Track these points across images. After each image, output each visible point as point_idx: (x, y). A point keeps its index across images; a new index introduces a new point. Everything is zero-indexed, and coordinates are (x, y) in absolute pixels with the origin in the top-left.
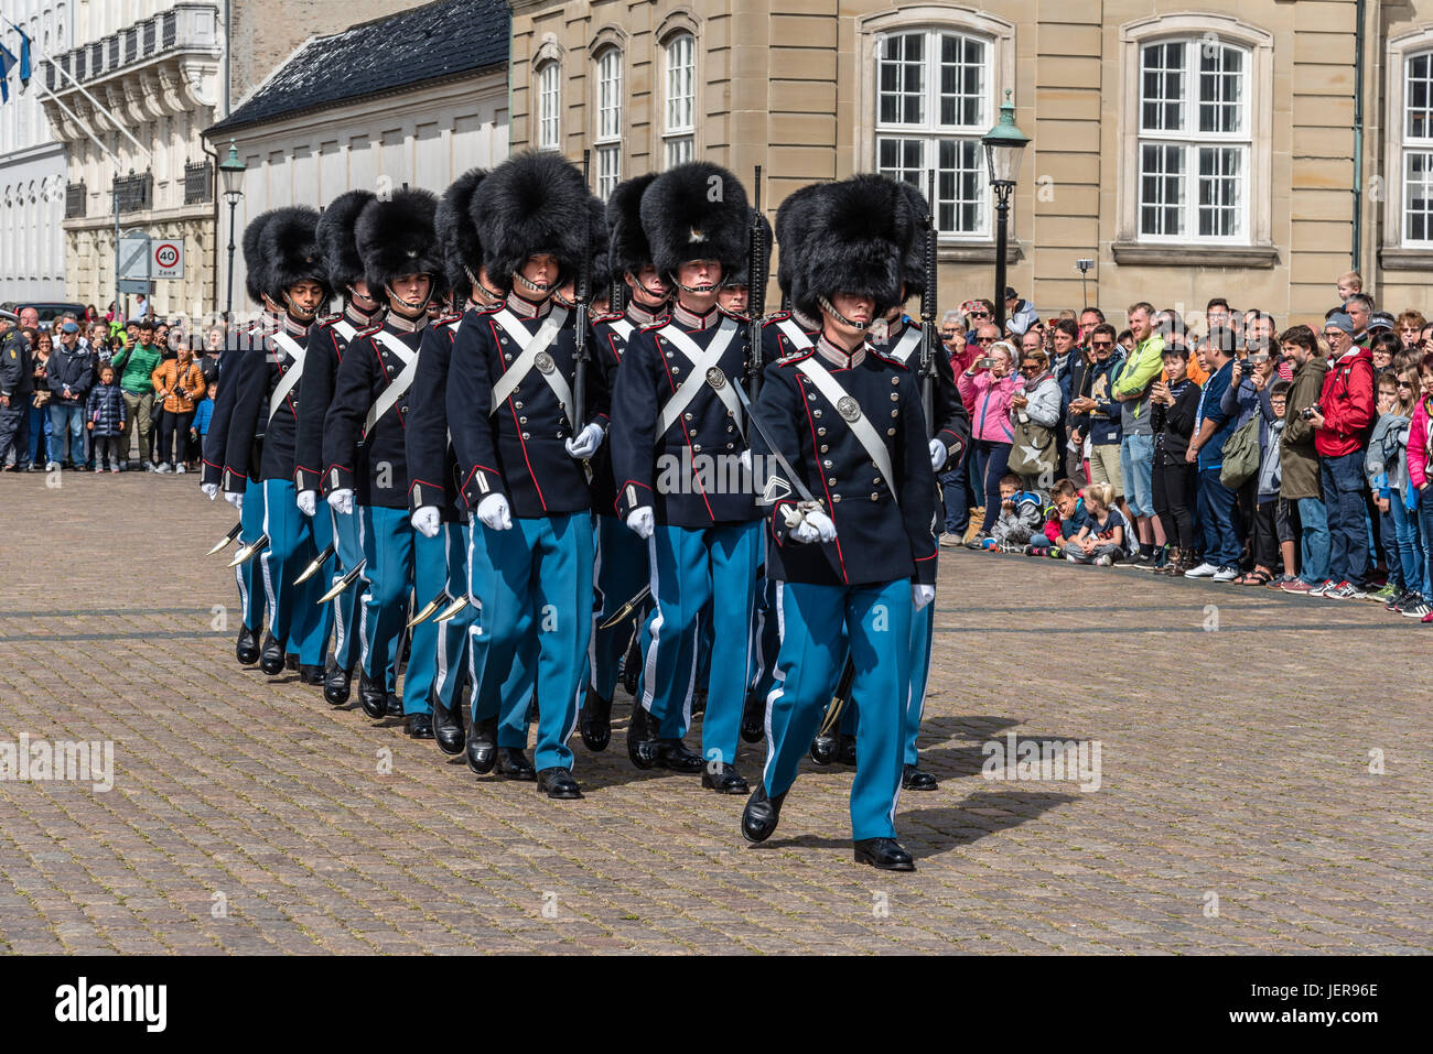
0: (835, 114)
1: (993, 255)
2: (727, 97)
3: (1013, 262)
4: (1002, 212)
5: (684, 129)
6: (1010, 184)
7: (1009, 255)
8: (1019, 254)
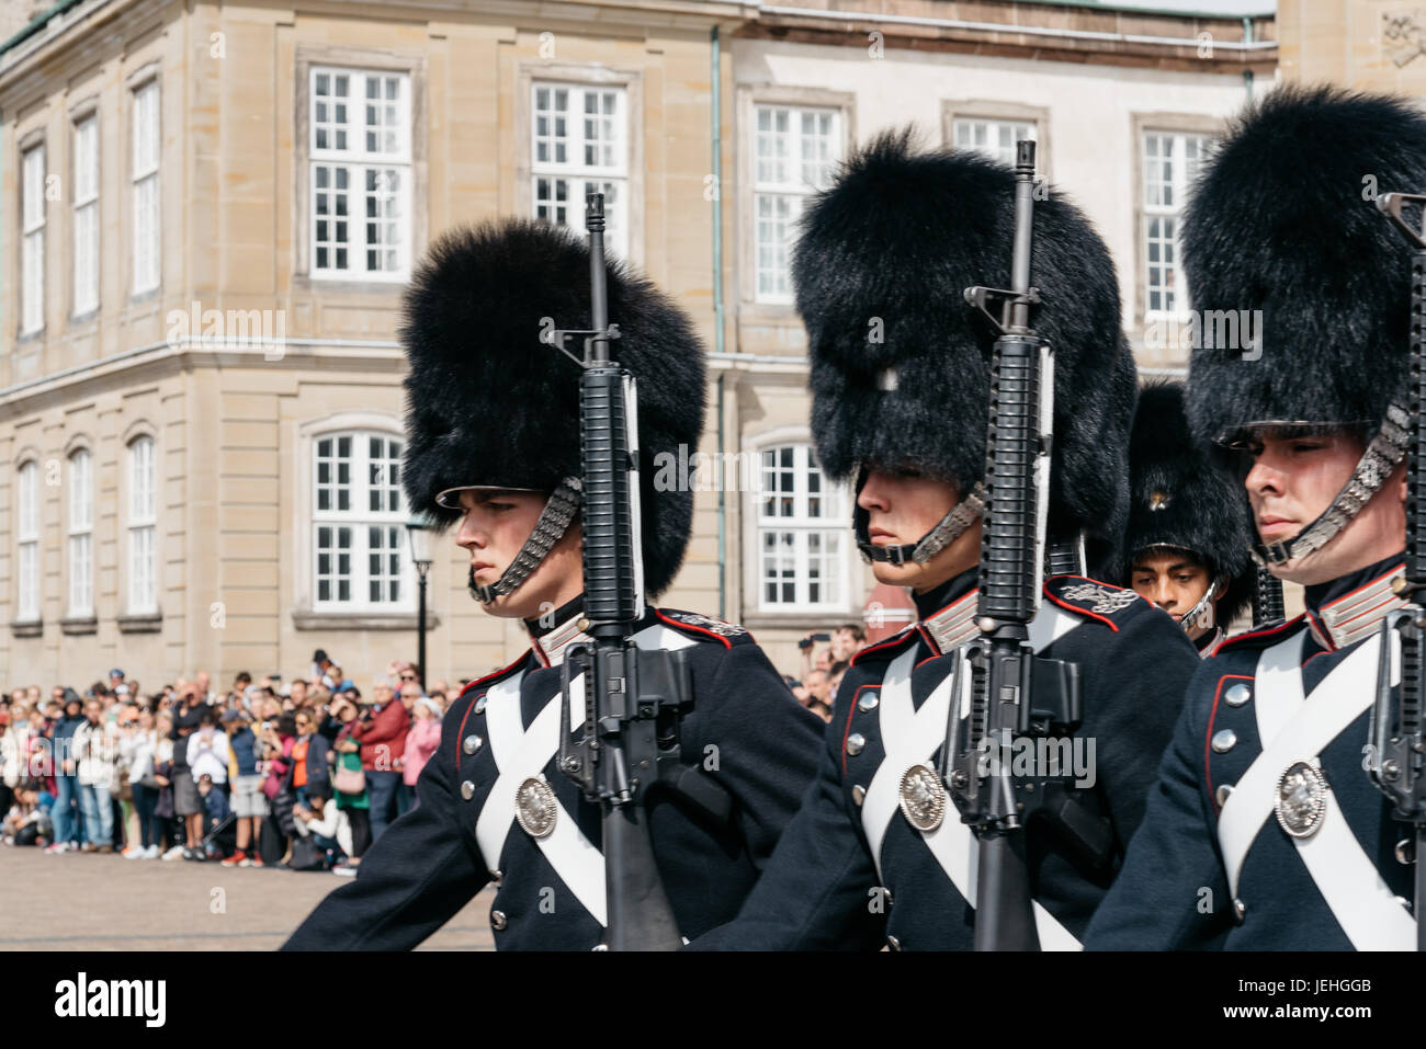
0: (278, 505)
1: (415, 623)
2: (184, 490)
3: (432, 628)
4: (423, 586)
5: (148, 520)
6: (428, 563)
7: (429, 623)
8: (437, 622)
